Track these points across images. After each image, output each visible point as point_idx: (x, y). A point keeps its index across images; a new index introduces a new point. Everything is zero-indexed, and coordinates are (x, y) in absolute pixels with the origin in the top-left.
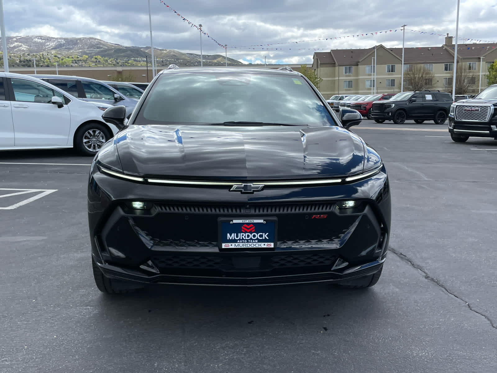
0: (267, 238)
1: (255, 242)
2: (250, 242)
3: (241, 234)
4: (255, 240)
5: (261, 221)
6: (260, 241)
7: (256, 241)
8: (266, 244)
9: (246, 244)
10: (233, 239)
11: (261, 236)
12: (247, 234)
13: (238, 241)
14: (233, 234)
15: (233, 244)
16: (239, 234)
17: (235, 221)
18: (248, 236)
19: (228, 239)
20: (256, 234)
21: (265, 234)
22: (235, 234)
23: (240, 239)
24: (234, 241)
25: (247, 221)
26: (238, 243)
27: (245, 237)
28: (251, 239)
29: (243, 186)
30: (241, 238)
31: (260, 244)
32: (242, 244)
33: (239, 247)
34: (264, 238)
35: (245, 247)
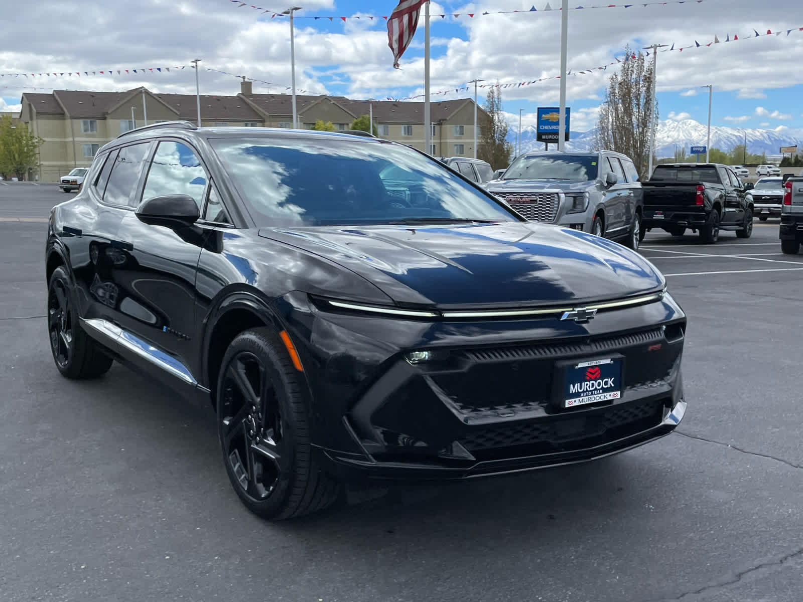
0: (613, 385)
1: (600, 394)
2: (595, 394)
3: (586, 383)
4: (599, 390)
5: (608, 361)
6: (605, 390)
7: (601, 391)
8: (612, 393)
9: (591, 397)
10: (576, 391)
11: (606, 383)
12: (591, 382)
13: (582, 395)
14: (577, 384)
15: (577, 400)
16: (583, 383)
17: (581, 365)
18: (593, 385)
19: (571, 392)
20: (594, 382)
21: (610, 380)
22: (579, 384)
23: (584, 392)
24: (577, 395)
25: (594, 363)
26: (582, 397)
27: (589, 387)
28: (596, 389)
29: (576, 312)
30: (585, 390)
31: (605, 394)
32: (586, 397)
33: (584, 403)
34: (609, 386)
35: (590, 402)
